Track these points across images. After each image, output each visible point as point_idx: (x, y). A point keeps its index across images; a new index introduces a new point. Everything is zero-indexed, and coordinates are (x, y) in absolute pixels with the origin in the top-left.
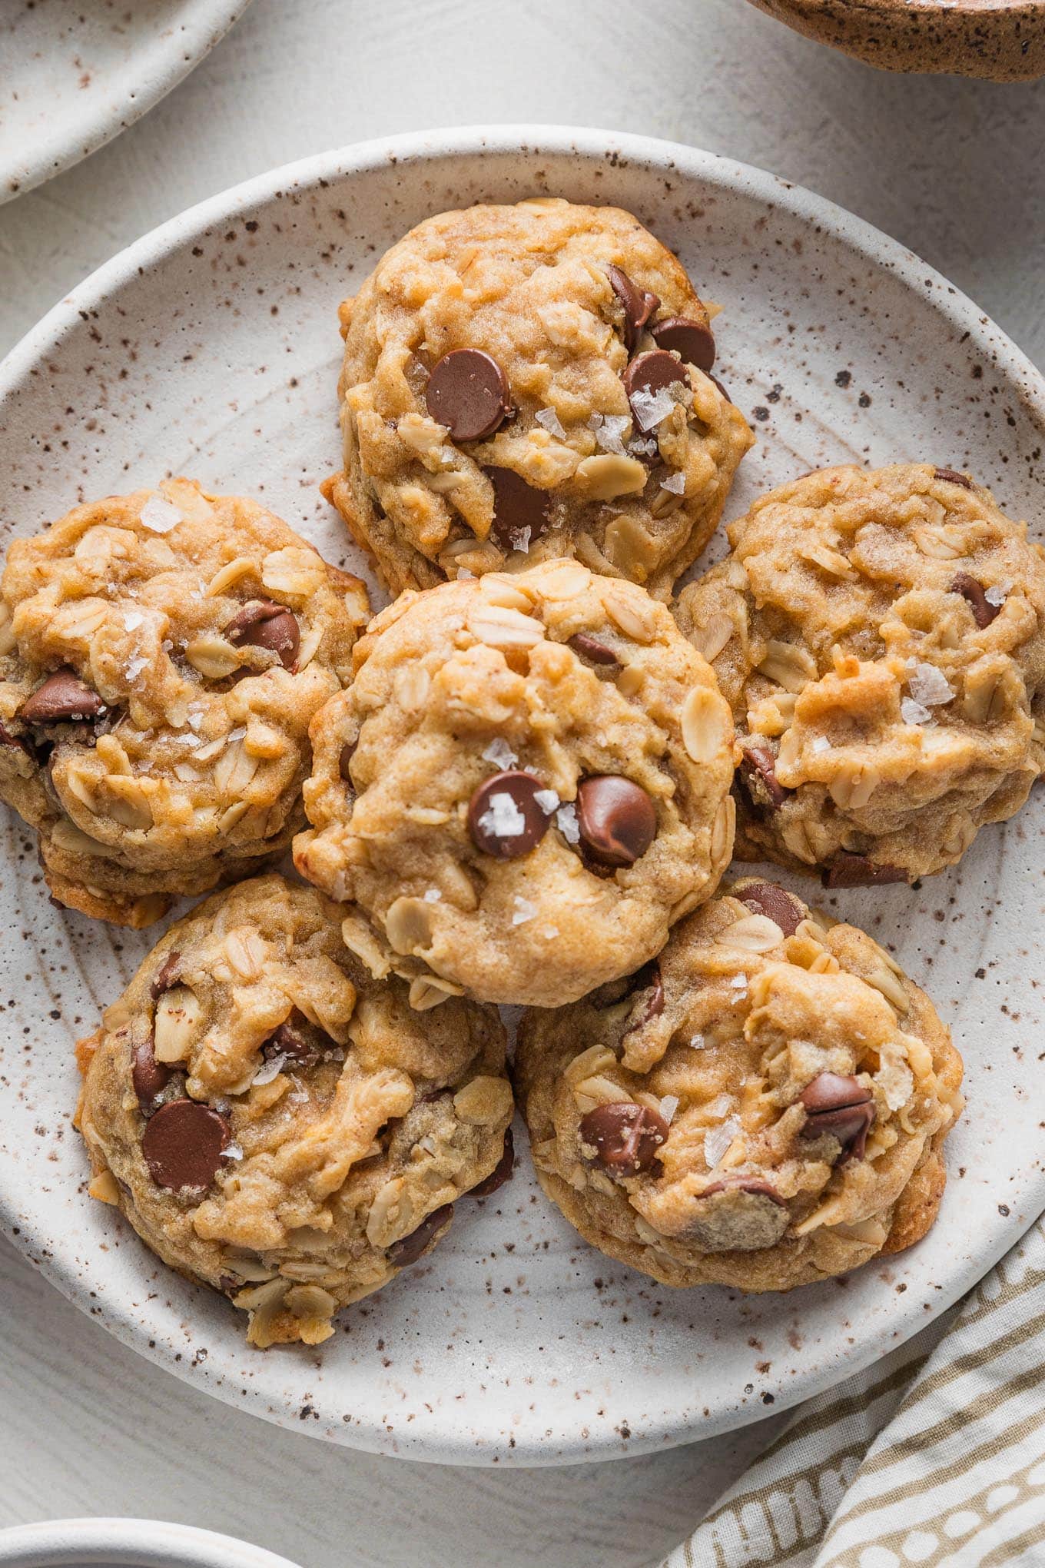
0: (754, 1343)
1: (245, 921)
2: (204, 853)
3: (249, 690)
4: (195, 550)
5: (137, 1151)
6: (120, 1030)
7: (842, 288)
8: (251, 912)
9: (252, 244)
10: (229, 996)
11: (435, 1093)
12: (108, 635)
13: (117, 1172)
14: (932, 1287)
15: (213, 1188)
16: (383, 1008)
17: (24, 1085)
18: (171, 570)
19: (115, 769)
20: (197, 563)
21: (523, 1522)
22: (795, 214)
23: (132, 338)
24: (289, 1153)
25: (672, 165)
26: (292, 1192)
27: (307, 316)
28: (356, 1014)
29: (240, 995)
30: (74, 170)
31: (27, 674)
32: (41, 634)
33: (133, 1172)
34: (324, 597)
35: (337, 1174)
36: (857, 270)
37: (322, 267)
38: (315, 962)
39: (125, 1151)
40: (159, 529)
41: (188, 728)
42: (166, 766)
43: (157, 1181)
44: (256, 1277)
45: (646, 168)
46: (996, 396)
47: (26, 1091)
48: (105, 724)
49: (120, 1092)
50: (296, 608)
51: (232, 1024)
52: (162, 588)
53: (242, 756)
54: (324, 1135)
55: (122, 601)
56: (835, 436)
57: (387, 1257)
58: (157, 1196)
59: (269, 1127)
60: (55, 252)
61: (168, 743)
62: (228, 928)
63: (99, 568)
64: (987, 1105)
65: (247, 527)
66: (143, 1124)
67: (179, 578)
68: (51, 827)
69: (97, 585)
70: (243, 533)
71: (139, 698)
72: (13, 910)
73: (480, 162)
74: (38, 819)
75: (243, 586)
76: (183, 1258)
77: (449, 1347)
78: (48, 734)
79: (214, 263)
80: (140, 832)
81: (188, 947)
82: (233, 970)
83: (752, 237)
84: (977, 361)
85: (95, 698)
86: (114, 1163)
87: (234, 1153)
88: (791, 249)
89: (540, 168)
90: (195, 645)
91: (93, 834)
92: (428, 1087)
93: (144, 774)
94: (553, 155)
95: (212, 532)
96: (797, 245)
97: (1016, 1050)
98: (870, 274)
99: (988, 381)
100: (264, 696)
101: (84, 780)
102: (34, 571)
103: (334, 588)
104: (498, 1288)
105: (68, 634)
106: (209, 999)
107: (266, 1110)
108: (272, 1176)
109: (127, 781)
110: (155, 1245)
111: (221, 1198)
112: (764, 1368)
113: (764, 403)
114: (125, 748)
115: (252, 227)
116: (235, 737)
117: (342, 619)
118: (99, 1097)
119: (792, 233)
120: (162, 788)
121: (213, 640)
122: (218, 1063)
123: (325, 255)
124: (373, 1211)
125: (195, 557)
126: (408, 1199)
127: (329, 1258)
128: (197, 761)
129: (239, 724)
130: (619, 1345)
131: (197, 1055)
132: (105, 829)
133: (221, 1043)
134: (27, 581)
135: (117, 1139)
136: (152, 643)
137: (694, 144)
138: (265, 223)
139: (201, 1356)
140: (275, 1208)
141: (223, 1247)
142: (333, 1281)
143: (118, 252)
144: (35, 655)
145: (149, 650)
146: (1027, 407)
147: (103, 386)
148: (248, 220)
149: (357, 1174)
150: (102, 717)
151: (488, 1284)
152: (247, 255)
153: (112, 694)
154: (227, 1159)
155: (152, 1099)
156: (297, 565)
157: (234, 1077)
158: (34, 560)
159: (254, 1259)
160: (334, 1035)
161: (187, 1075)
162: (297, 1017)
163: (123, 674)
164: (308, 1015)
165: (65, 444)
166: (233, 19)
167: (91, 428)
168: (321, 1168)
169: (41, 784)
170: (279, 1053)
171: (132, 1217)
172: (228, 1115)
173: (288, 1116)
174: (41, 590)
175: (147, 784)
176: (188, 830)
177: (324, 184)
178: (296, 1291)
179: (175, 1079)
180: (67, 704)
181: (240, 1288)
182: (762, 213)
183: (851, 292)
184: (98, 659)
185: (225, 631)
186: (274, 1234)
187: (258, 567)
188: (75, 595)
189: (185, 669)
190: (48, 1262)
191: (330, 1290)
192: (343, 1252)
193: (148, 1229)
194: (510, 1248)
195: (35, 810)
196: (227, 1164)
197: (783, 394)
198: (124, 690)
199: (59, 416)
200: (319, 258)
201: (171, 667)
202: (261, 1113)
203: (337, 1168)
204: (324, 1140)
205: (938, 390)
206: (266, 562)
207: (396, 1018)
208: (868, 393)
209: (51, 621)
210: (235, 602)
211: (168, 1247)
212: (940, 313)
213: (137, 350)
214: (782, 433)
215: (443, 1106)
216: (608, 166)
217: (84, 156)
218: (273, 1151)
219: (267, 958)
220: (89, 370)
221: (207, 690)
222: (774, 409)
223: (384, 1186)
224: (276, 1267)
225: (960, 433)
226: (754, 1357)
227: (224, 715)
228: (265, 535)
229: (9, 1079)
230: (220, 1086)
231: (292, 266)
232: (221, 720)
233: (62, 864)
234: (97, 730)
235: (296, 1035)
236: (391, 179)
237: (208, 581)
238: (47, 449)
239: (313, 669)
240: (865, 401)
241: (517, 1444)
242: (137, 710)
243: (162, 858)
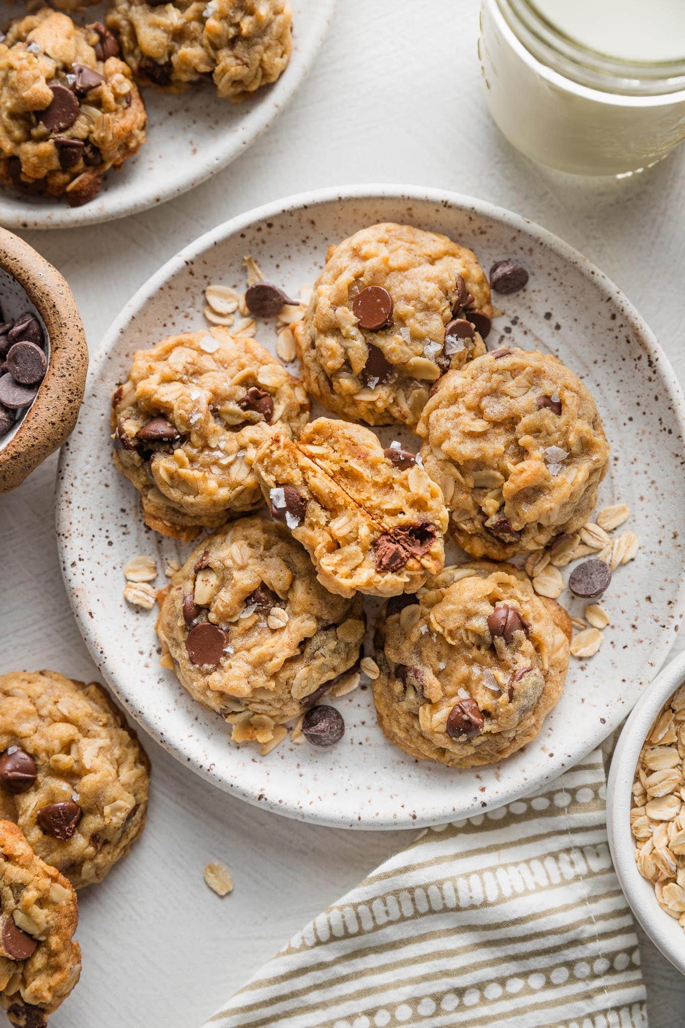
0: (478, 777)
1: (241, 538)
2: (222, 509)
3: (249, 432)
4: (225, 362)
5: (183, 646)
6: (178, 587)
7: (551, 272)
8: (244, 533)
9: (269, 234)
10: (231, 575)
11: (327, 627)
12: (183, 401)
13: (173, 655)
14: (566, 756)
15: (218, 666)
16: (304, 585)
17: (135, 630)
18: (213, 371)
19: (182, 466)
20: (226, 368)
21: (361, 855)
22: (531, 236)
23: (209, 276)
24: (256, 652)
25: (473, 209)
26: (256, 670)
27: (293, 270)
28: (292, 586)
29: (237, 575)
30: (186, 194)
31: (141, 416)
32: (150, 398)
33: (181, 656)
34: (286, 389)
35: (278, 664)
36: (558, 263)
37: (302, 247)
38: (274, 560)
39: (178, 645)
40: (209, 351)
41: (218, 448)
42: (206, 466)
43: (192, 661)
44: (237, 709)
45: (460, 209)
46: (621, 329)
47: (135, 633)
48: (178, 443)
49: (177, 617)
50: (273, 393)
51: (232, 588)
52: (209, 379)
53: (243, 464)
54: (273, 645)
55: (190, 384)
56: (542, 343)
57: (300, 703)
58: (192, 668)
59: (247, 638)
60: (174, 232)
61: (208, 455)
62: (233, 541)
63: (180, 368)
64: (597, 669)
65: (251, 353)
66: (187, 633)
67: (218, 375)
68: (148, 490)
69: (178, 376)
70: (249, 355)
71: (196, 432)
72: (135, 545)
73: (380, 201)
74: (142, 486)
75: (248, 381)
76: (202, 698)
77: (331, 769)
78: (150, 446)
79: (250, 242)
80: (192, 497)
81: (213, 549)
82: (234, 562)
83: (509, 245)
84: (613, 311)
85: (175, 431)
86: (172, 650)
87: (229, 650)
88: (527, 252)
89: (410, 206)
90: (223, 408)
91: (169, 496)
92: (324, 624)
93: (196, 469)
94: (416, 200)
95: (234, 354)
96: (531, 250)
97: (612, 643)
98: (565, 266)
99: (619, 321)
100: (256, 435)
101: (167, 470)
102: (148, 367)
103: (290, 385)
104: (356, 742)
105: (164, 399)
106: (222, 575)
107: (246, 630)
108: (247, 662)
109: (188, 472)
110: (190, 691)
111: (222, 671)
112: (483, 790)
113: (509, 325)
114: (188, 456)
115: (270, 225)
116: (240, 454)
117: (294, 400)
118: (167, 619)
119: (528, 244)
120: (204, 477)
121: (233, 406)
122: (224, 607)
123: (304, 242)
124: (295, 682)
125: (226, 365)
126: (312, 677)
127: (273, 702)
128: (221, 465)
129: (243, 448)
130: (413, 773)
131: (214, 602)
132: (175, 494)
133: (226, 597)
134: (144, 371)
135: (174, 639)
136: (204, 406)
137: (483, 199)
138: (276, 223)
139: (212, 767)
140: (247, 678)
141: (222, 694)
142: (273, 713)
143: (204, 234)
144: (147, 408)
145: (202, 409)
146: (637, 335)
147: (193, 297)
148: (269, 222)
149: (288, 664)
150: (177, 440)
151: (352, 740)
152: (266, 239)
153: (183, 429)
154: (226, 652)
155: (192, 622)
156: (274, 372)
157: (231, 613)
158: (147, 361)
159: (237, 701)
160: (281, 596)
161: (209, 611)
162: (263, 586)
163: (189, 420)
164: (269, 586)
165: (173, 324)
166: (267, 126)
167: (186, 317)
168: (271, 660)
169: (145, 470)
170: (253, 603)
171: (179, 677)
172: (228, 631)
173: (256, 634)
174: (150, 376)
175: (197, 474)
176: (215, 498)
177: (306, 207)
178: (256, 717)
179: (203, 612)
180: (161, 433)
181: (229, 714)
182: (515, 234)
183: (555, 273)
184: (178, 412)
185: (239, 403)
186: (246, 690)
187: (256, 373)
188: (167, 380)
189: (218, 419)
190: (141, 717)
191: (272, 717)
192: (279, 700)
193: (187, 683)
194: (363, 723)
195: (141, 482)
196: (225, 654)
197: (519, 321)
198: (188, 428)
199: (172, 310)
200: (300, 242)
201: (212, 418)
202: (243, 632)
203: (279, 660)
204: (273, 647)
205: (593, 324)
206: (260, 370)
207: (311, 589)
208: (560, 323)
209: (156, 392)
210: (244, 389)
211: (196, 692)
212: (597, 288)
213: (211, 281)
214: (517, 340)
215: (331, 633)
216: (442, 207)
217: (191, 187)
218: (248, 650)
219: (251, 557)
220: (187, 289)
221: (227, 430)
222: (515, 329)
223: (301, 671)
224: (247, 705)
225: (603, 345)
226: (478, 784)
227: (236, 443)
228: (260, 357)
229: (128, 626)
230: (224, 617)
231: (287, 245)
232: (234, 445)
233: (152, 509)
234: (175, 446)
235: (262, 595)
236: (338, 207)
237: (232, 378)
238: (165, 325)
239: (279, 424)
240: (558, 327)
241: (362, 819)
242: (194, 438)
243: (202, 510)
